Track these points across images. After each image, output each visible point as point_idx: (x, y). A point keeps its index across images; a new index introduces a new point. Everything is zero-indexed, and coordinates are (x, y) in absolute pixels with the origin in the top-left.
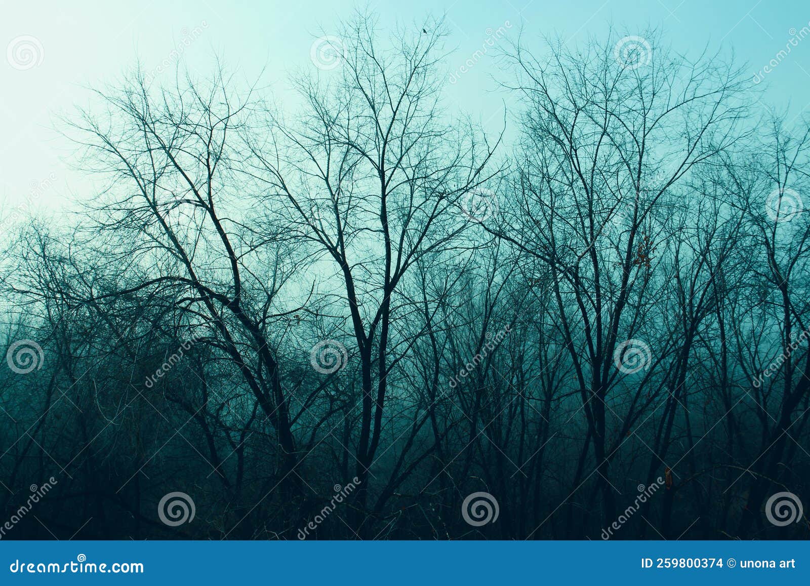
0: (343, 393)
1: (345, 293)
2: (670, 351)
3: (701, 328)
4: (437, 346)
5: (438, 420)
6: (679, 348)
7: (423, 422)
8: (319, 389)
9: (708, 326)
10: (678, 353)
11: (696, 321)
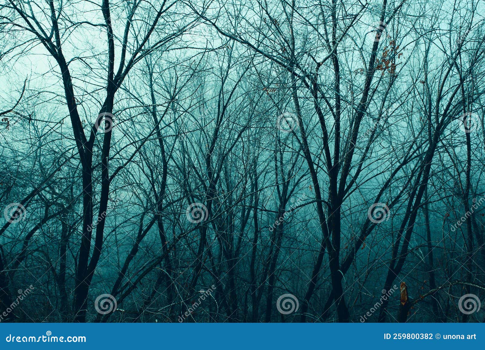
0: (60, 196)
1: (62, 91)
2: (413, 156)
3: (447, 132)
4: (165, 147)
5: (165, 226)
6: (424, 153)
7: (149, 227)
8: (32, 194)
9: (454, 132)
10: (421, 159)
11: (442, 126)
